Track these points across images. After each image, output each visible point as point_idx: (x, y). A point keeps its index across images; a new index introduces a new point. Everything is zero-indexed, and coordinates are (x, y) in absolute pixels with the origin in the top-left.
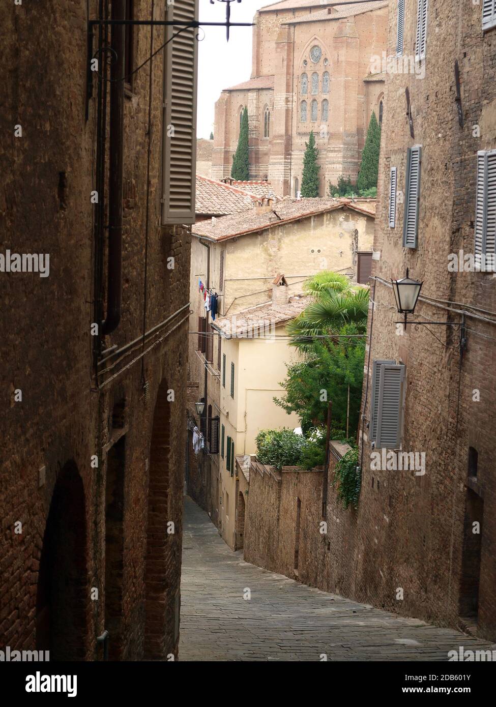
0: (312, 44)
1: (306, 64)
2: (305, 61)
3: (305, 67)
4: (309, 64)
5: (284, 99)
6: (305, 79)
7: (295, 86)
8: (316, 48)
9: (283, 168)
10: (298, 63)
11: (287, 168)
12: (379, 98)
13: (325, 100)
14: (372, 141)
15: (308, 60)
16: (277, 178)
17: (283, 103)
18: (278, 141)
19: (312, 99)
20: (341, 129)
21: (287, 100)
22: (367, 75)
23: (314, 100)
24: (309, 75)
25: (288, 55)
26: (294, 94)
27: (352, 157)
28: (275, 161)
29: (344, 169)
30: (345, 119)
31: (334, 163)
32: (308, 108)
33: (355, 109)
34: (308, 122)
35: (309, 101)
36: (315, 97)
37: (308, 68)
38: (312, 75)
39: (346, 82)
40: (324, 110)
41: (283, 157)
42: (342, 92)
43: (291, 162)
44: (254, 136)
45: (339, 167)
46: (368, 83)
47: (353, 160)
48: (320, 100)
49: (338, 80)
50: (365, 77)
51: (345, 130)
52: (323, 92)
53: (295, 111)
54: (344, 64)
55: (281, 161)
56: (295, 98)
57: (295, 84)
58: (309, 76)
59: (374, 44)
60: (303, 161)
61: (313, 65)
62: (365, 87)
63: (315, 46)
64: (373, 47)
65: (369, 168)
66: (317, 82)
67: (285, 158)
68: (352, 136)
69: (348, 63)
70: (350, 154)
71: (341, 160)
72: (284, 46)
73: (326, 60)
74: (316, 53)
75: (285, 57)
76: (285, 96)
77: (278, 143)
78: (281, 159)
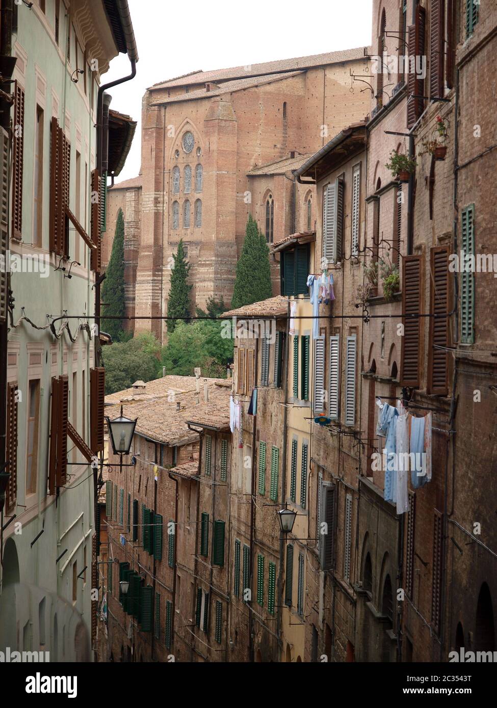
0: (184, 130)
1: (178, 155)
2: (177, 151)
3: (177, 158)
4: (181, 155)
5: (153, 199)
6: (177, 174)
7: (166, 183)
8: (189, 134)
9: (151, 288)
10: (169, 153)
11: (157, 288)
12: (265, 197)
13: (198, 200)
14: (247, 252)
15: (180, 149)
16: (144, 301)
17: (151, 205)
18: (146, 253)
19: (184, 199)
20: (213, 237)
21: (156, 201)
22: (251, 168)
23: (187, 201)
24: (181, 167)
25: (157, 144)
26: (165, 193)
27: (229, 272)
28: (142, 278)
29: (217, 288)
30: (218, 224)
31: (205, 280)
32: (181, 211)
33: (232, 212)
34: (181, 229)
35: (181, 202)
36: (187, 196)
37: (180, 160)
38: (185, 168)
39: (218, 175)
40: (197, 213)
41: (151, 273)
42: (214, 190)
43: (162, 280)
44: (132, 248)
45: (210, 285)
46: (252, 177)
47: (229, 276)
48: (193, 200)
49: (210, 174)
50: (249, 170)
51: (217, 238)
52: (196, 190)
53: (166, 214)
54: (215, 154)
55: (149, 278)
56: (166, 198)
57: (166, 180)
58: (182, 170)
59: (261, 128)
60: (170, 278)
61: (184, 156)
62: (248, 183)
63: (188, 132)
64: (260, 132)
65: (243, 287)
66: (190, 178)
67: (154, 275)
68: (229, 245)
69: (221, 153)
70: (225, 268)
71: (212, 276)
72: (152, 132)
73: (199, 149)
74: (189, 141)
75: (154, 147)
76: (153, 196)
77: (147, 255)
78: (149, 276)
